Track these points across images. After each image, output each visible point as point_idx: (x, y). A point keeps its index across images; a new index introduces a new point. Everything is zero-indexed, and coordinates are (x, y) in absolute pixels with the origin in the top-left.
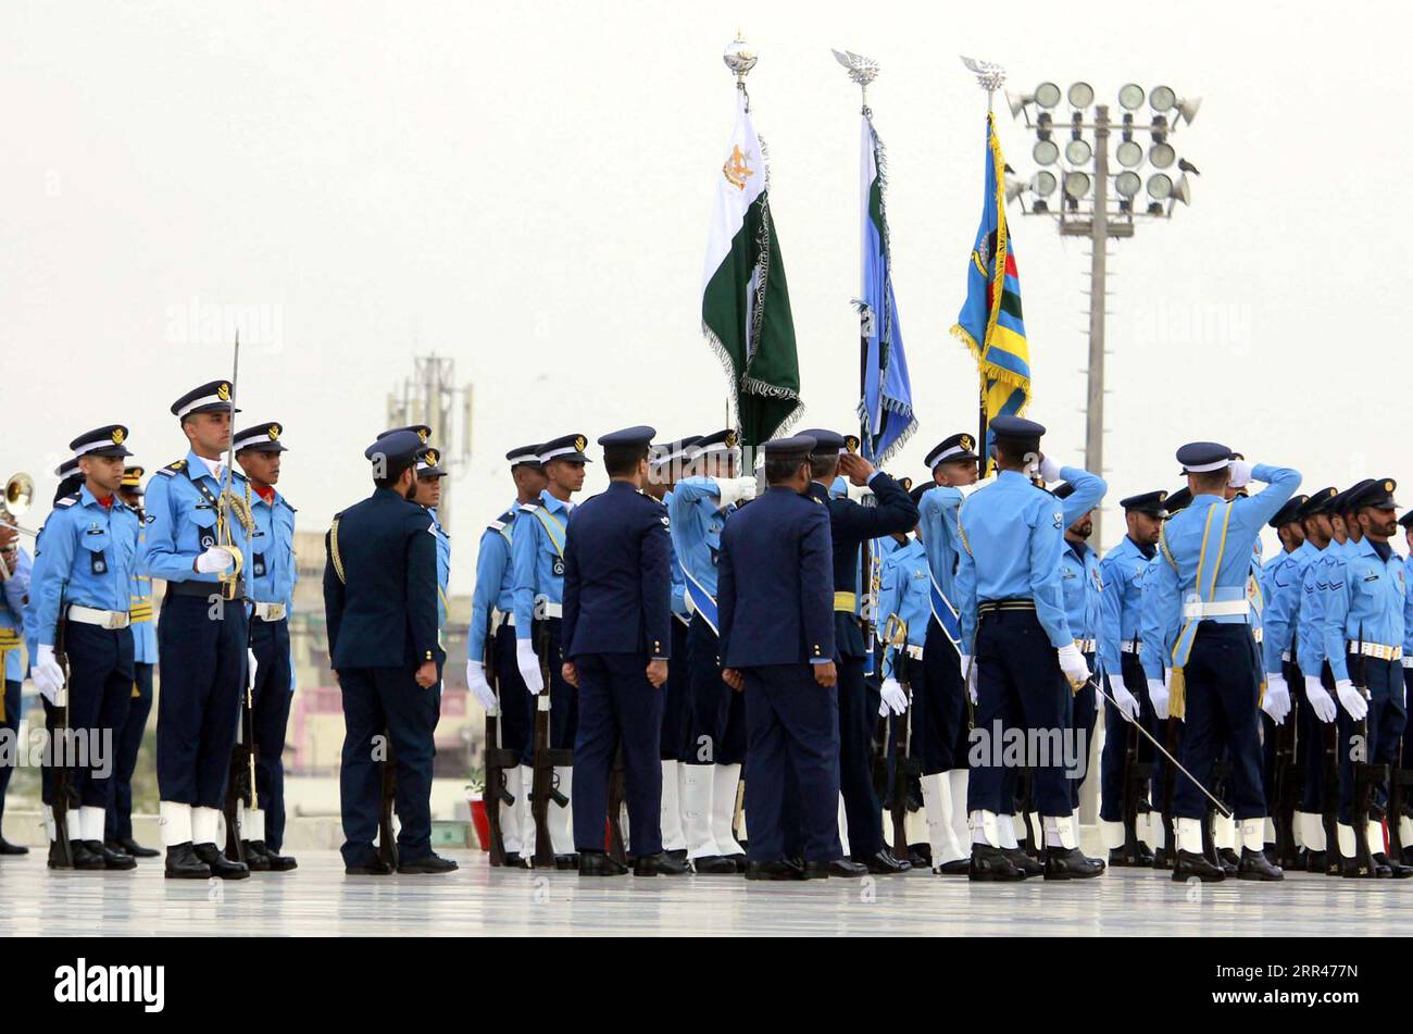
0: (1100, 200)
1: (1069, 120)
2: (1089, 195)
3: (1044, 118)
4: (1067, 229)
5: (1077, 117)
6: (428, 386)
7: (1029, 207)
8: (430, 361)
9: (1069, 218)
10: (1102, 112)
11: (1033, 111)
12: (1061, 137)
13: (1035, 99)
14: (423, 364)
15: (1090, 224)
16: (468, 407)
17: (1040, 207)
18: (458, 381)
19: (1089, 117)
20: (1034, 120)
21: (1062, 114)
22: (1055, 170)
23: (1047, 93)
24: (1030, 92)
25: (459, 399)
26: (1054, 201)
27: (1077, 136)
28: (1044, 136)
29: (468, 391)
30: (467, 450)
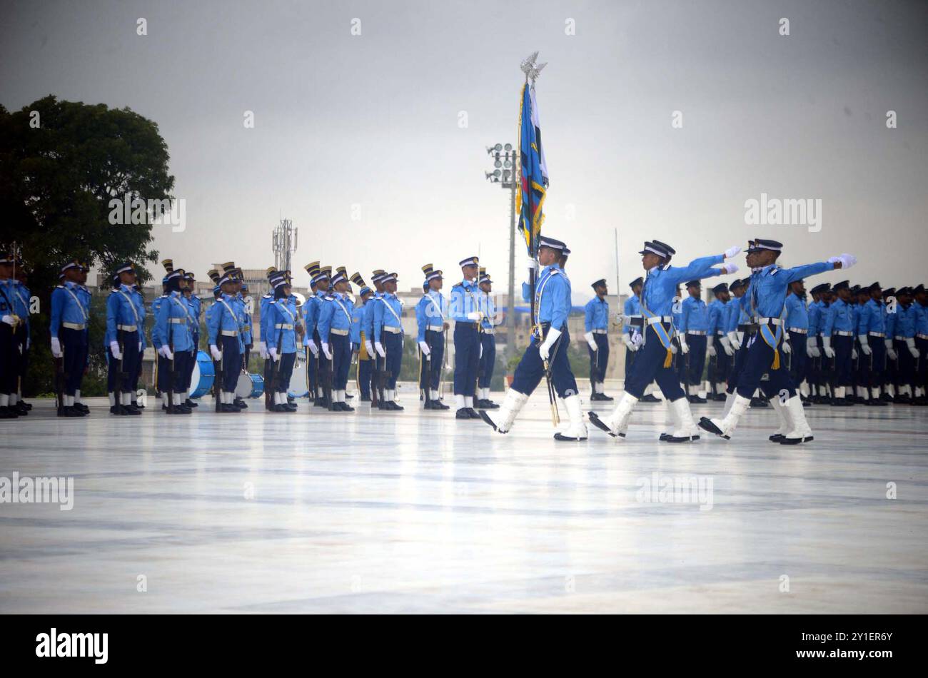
0: (514, 177)
1: (505, 154)
2: (511, 176)
3: (497, 154)
4: (504, 186)
5: (507, 154)
6: (285, 228)
7: (493, 180)
8: (285, 221)
9: (505, 183)
10: (514, 152)
11: (494, 152)
12: (502, 159)
13: (495, 148)
14: (283, 222)
15: (510, 185)
16: (296, 234)
17: (496, 180)
18: (293, 227)
19: (511, 153)
20: (494, 155)
21: (503, 153)
22: (501, 169)
23: (498, 147)
24: (493, 147)
25: (293, 232)
26: (500, 178)
27: (507, 159)
28: (497, 159)
29: (296, 230)
30: (296, 247)
